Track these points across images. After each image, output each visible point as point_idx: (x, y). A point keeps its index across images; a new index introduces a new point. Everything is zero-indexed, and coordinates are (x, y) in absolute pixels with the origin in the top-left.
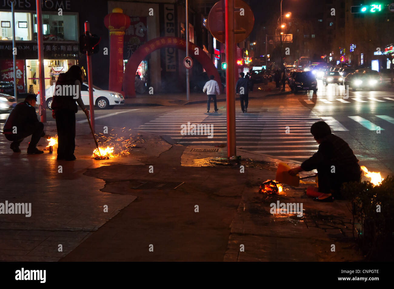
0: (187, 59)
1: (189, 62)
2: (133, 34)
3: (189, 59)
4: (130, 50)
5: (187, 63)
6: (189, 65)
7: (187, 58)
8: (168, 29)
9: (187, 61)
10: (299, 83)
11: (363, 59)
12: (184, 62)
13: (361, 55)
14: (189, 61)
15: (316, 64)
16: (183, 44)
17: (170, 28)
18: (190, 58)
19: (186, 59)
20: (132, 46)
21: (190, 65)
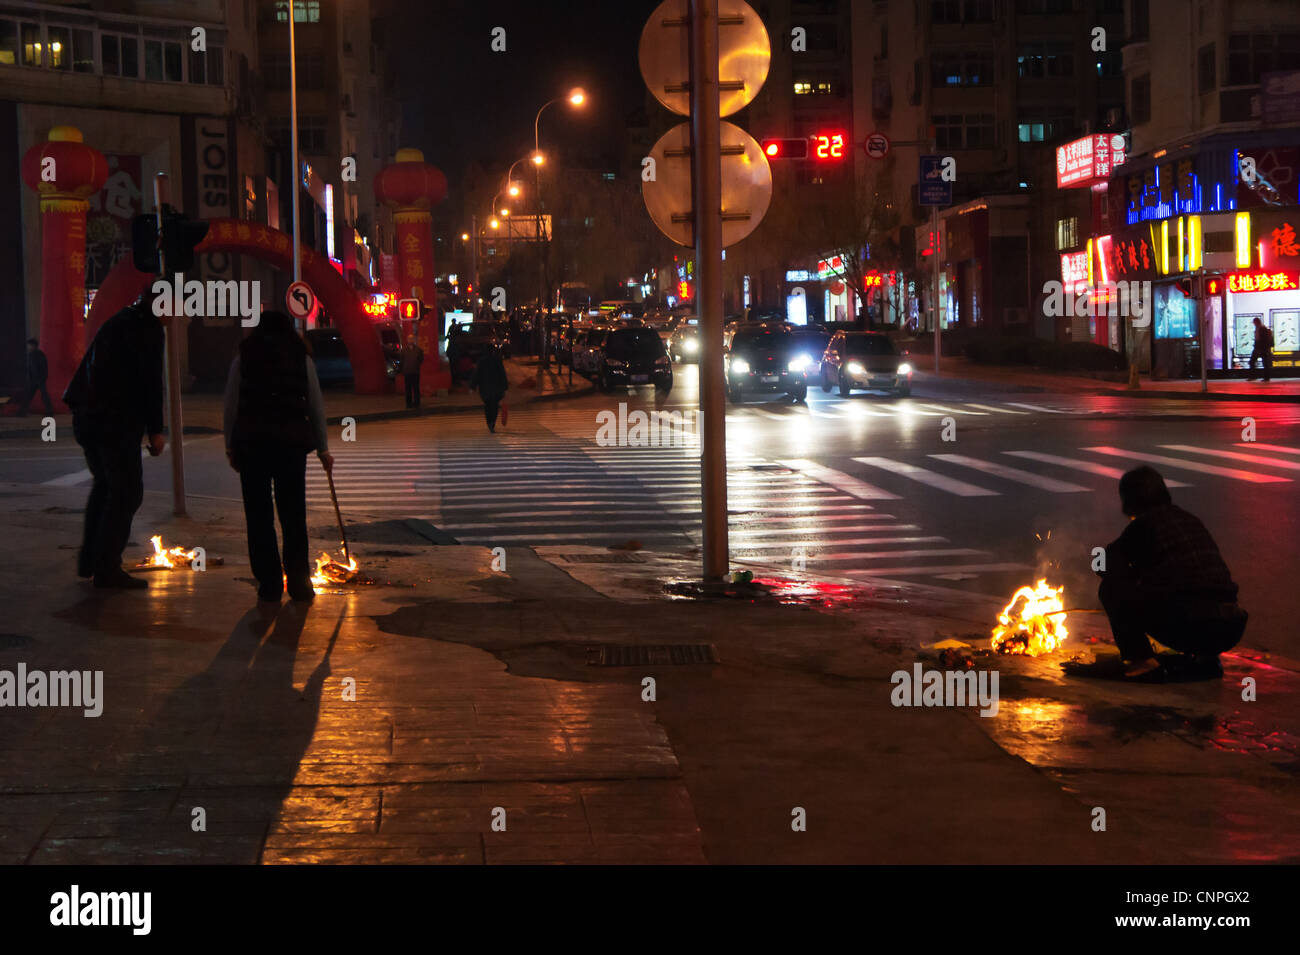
0: (298, 290)
1: (302, 299)
2: (98, 208)
3: (303, 290)
4: (91, 259)
5: (297, 299)
6: (302, 307)
7: (299, 284)
8: (208, 195)
9: (297, 295)
10: (617, 363)
11: (748, 292)
12: (289, 298)
13: (742, 280)
14: (304, 296)
15: (612, 306)
16: (268, 242)
17: (215, 191)
18: (304, 286)
19: (295, 289)
20: (95, 245)
21: (306, 308)
